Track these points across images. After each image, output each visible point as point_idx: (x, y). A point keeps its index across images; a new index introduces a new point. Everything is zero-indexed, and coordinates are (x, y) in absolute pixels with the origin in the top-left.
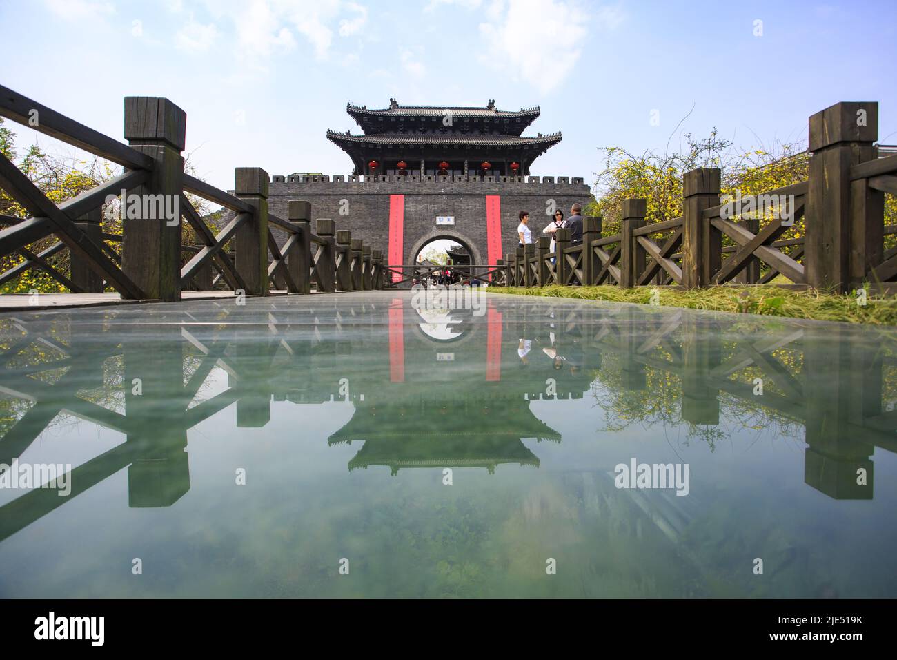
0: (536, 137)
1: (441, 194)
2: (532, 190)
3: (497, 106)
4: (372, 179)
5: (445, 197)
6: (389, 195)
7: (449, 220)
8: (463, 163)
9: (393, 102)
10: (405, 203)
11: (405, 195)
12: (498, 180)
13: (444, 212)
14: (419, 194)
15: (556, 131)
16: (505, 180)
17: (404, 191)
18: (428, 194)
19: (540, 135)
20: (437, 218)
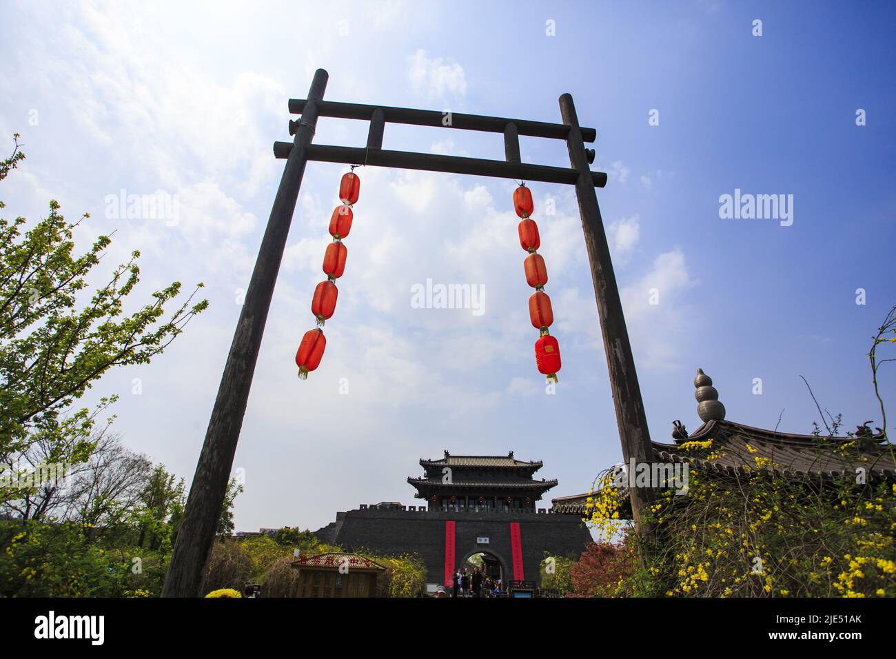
0: (541, 480)
1: (480, 521)
2: (541, 518)
3: (516, 457)
4: (434, 509)
5: (483, 523)
6: (445, 521)
7: (486, 540)
8: (494, 498)
9: (447, 454)
10: (456, 527)
11: (457, 521)
12: (517, 511)
13: (483, 535)
14: (465, 521)
15: (554, 479)
16: (522, 511)
17: (455, 518)
18: (470, 521)
19: (544, 480)
20: (478, 538)
